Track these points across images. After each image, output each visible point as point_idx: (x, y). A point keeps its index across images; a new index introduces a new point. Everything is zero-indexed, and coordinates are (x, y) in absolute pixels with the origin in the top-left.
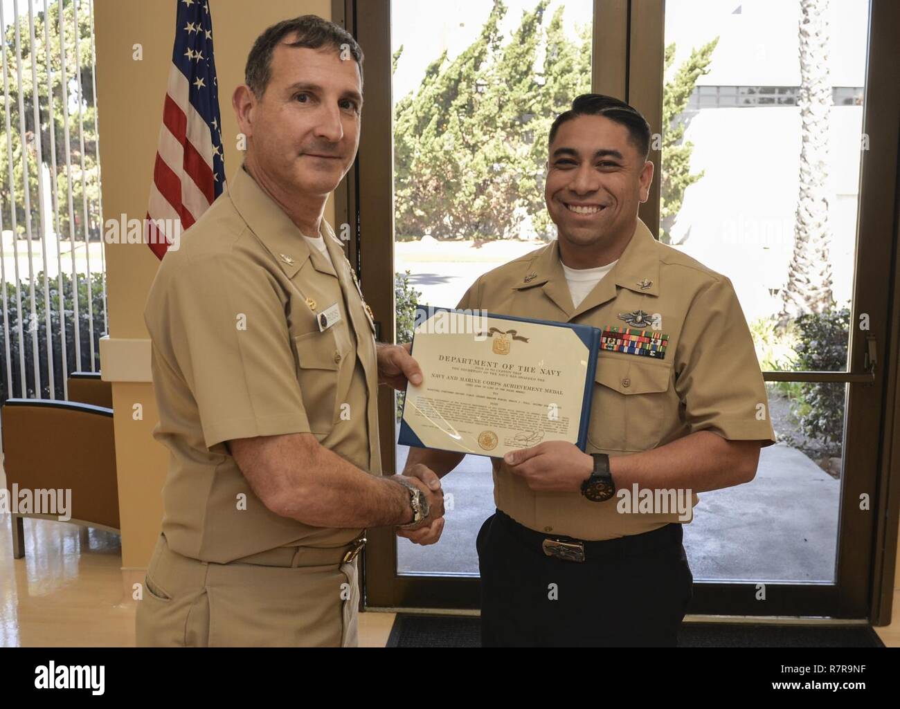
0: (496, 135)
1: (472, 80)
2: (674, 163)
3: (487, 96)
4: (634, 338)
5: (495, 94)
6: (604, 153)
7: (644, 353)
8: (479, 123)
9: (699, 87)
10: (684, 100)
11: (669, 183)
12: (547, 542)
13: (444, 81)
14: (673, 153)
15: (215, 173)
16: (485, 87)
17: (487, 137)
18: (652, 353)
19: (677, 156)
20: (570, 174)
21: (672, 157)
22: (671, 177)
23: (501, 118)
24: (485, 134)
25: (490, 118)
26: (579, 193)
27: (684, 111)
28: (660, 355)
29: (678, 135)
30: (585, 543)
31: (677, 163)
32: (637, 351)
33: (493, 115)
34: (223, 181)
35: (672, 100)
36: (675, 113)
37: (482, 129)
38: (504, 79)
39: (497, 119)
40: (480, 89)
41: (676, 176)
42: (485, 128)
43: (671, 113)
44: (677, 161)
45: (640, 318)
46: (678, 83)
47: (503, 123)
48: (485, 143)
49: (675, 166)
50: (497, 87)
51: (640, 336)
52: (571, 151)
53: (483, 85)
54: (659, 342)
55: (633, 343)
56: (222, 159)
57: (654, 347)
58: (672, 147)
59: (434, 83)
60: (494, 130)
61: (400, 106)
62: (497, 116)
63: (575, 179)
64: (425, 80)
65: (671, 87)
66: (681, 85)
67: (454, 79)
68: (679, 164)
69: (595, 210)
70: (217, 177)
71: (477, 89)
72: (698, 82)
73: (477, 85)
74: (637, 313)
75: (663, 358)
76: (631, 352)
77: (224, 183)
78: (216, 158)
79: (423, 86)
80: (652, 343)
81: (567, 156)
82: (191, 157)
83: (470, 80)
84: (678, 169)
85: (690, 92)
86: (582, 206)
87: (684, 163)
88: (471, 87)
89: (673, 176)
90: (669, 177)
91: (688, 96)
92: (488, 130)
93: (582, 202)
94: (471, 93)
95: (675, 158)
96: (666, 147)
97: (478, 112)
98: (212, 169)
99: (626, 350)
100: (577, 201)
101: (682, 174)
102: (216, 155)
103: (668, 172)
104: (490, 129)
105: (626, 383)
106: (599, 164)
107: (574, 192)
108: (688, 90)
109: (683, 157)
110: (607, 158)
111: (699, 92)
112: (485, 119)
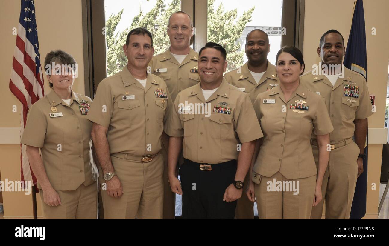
0: (163, 47)
1: (153, 24)
2: (237, 59)
3: (159, 30)
4: (222, 109)
5: (163, 30)
6: (214, 58)
7: (225, 113)
8: (156, 42)
9: (247, 27)
10: (241, 32)
11: (235, 67)
12: (201, 166)
13: (141, 24)
14: (236, 54)
15: (36, 64)
16: (158, 27)
17: (159, 48)
18: (227, 113)
19: (238, 56)
20: (205, 64)
21: (236, 56)
22: (236, 64)
23: (165, 40)
24: (158, 47)
25: (160, 40)
26: (208, 68)
27: (240, 37)
28: (229, 114)
29: (238, 47)
30: (212, 165)
31: (238, 59)
32: (223, 112)
33: (161, 38)
34: (40, 67)
35: (236, 32)
36: (237, 38)
37: (157, 44)
38: (166, 23)
39: (163, 40)
40: (156, 27)
41: (238, 64)
42: (158, 44)
43: (235, 38)
44: (238, 58)
45: (224, 104)
46: (238, 25)
47: (166, 42)
48: (158, 50)
49: (238, 60)
50: (163, 27)
51: (224, 108)
52: (205, 57)
53: (157, 26)
54: (229, 110)
55: (222, 110)
56: (39, 58)
57: (228, 111)
58: (236, 52)
59: (137, 25)
60: (162, 45)
61: (122, 34)
62: (163, 39)
63: (206, 65)
64: (133, 24)
65: (235, 27)
66: (239, 26)
67: (145, 23)
68: (239, 59)
69: (212, 73)
70: (37, 65)
71: (155, 28)
72: (246, 25)
73: (155, 26)
74: (223, 102)
75: (230, 114)
76: (222, 112)
77: (40, 68)
78: (37, 58)
79: (132, 26)
80: (227, 110)
81: (204, 59)
82: (27, 58)
83: (152, 24)
84: (239, 61)
85: (243, 29)
86: (209, 72)
87: (241, 58)
88: (152, 27)
89: (237, 64)
90: (235, 64)
91: (243, 31)
92: (160, 45)
93: (209, 71)
94: (152, 29)
95: (237, 56)
96: (233, 52)
97: (155, 37)
98: (35, 62)
99: (220, 112)
100: (207, 71)
101: (240, 63)
102: (37, 57)
103: (235, 62)
104: (160, 44)
105: (220, 121)
106: (213, 61)
107: (206, 68)
108: (242, 28)
109: (240, 56)
110: (215, 59)
111: (247, 29)
112: (158, 40)
